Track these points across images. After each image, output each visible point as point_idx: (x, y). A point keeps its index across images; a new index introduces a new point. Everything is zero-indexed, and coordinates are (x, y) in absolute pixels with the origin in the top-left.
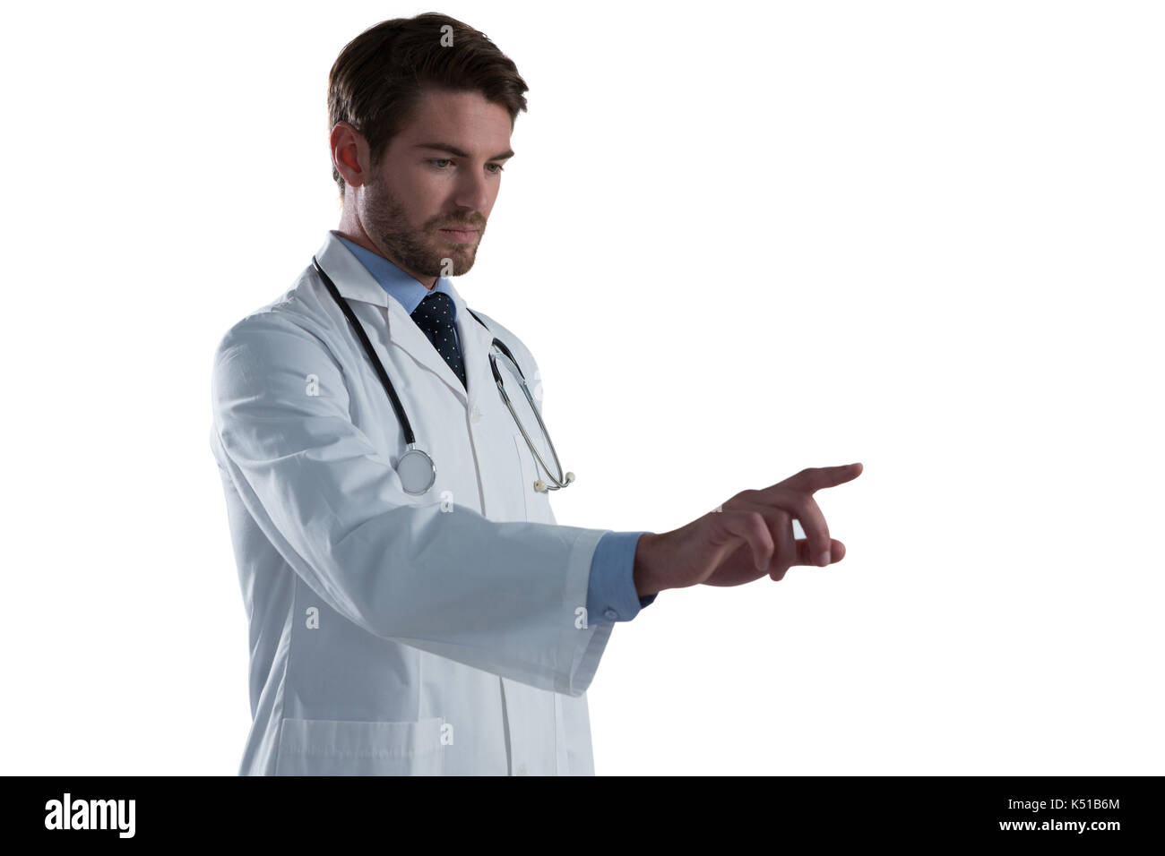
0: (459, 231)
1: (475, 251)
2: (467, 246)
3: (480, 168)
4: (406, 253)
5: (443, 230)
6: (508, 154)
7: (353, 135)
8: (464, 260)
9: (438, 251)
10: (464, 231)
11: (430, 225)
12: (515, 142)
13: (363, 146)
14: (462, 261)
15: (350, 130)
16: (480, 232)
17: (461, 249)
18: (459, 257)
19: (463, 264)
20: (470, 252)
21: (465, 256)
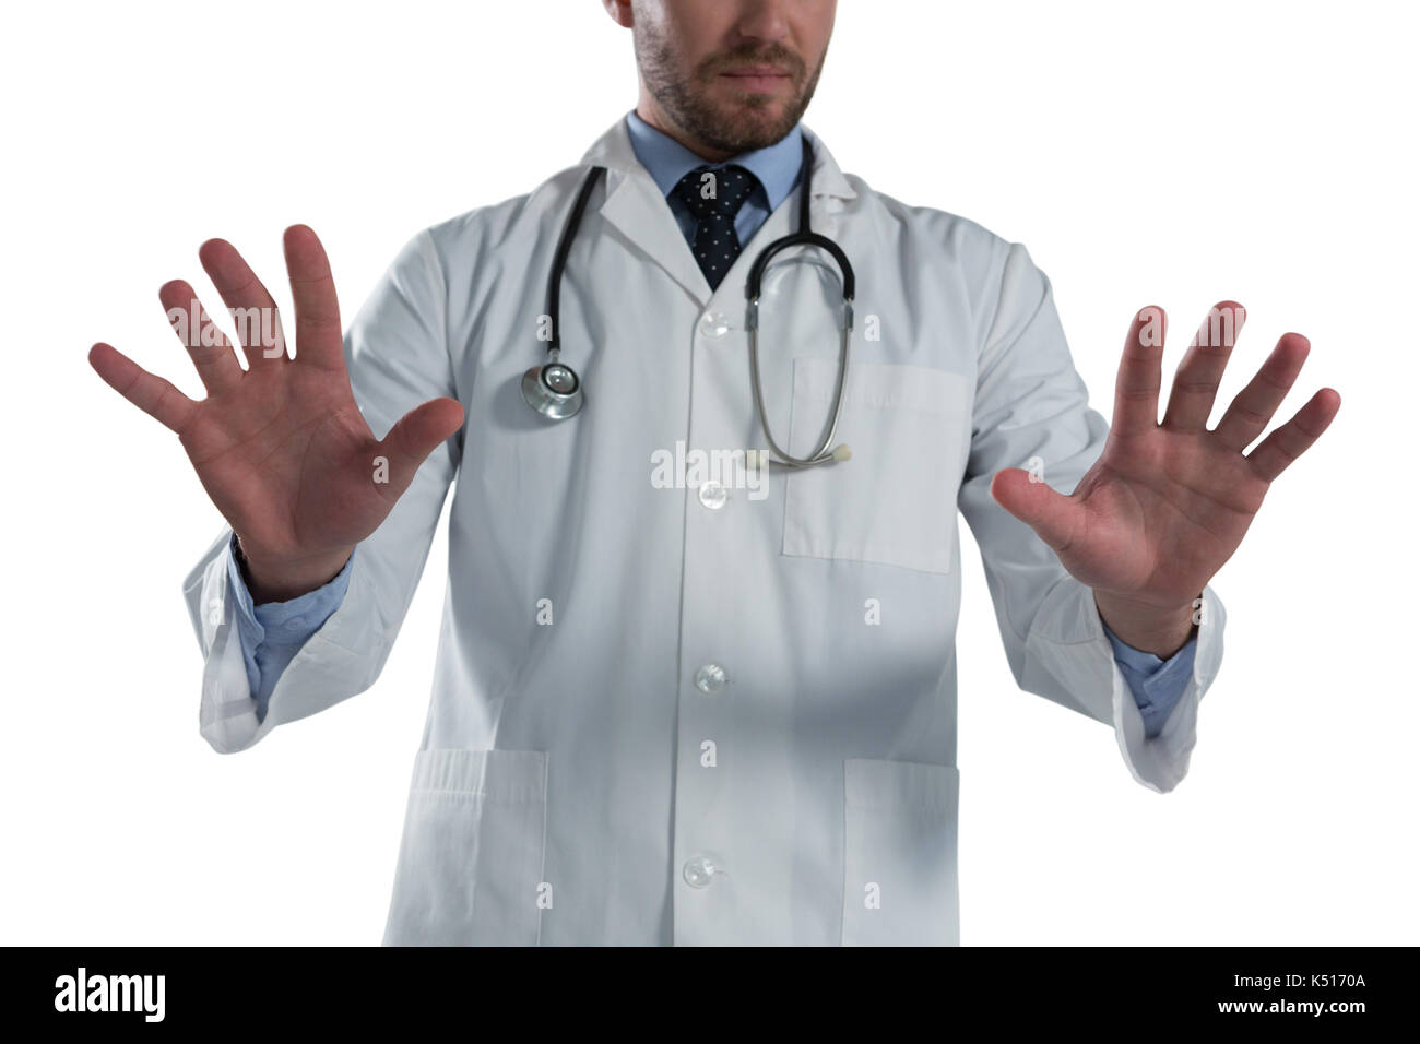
0: (749, 75)
5: (725, 75)
8: (764, 121)
9: (722, 107)
10: (757, 75)
14: (758, 122)
17: (756, 102)
18: (753, 114)
19: (762, 127)
20: (776, 109)
21: (764, 114)
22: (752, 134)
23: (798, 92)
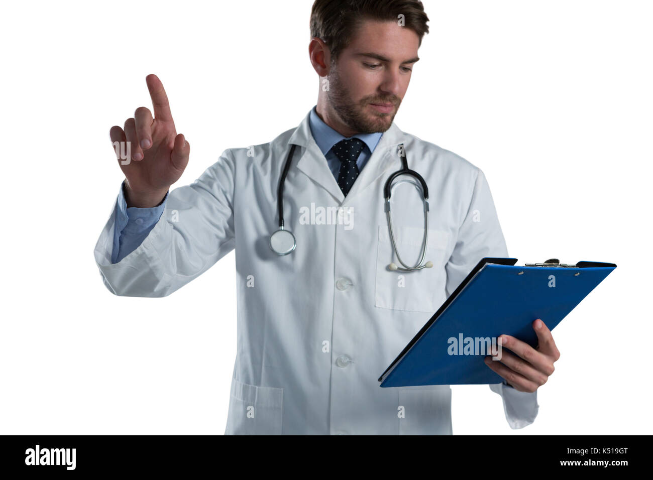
0: (382, 106)
1: (393, 118)
2: (387, 114)
3: (396, 69)
4: (349, 117)
5: (372, 104)
6: (416, 59)
7: (322, 46)
8: (385, 123)
9: (368, 117)
10: (385, 106)
11: (364, 101)
12: (421, 53)
13: (327, 52)
14: (383, 124)
15: (320, 42)
16: (397, 106)
17: (383, 116)
18: (381, 121)
19: (384, 126)
20: (389, 118)
21: (385, 121)
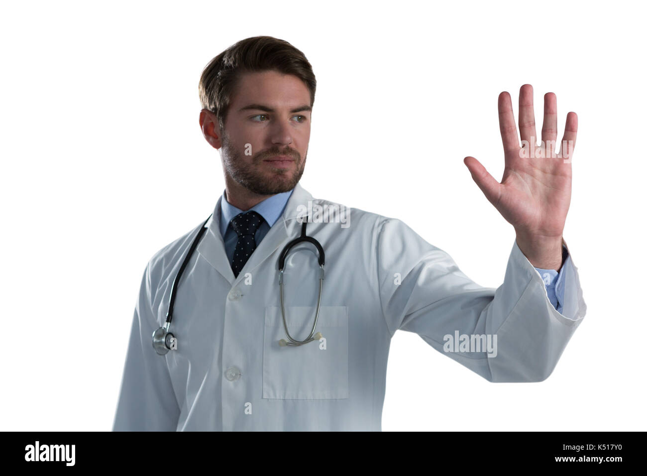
0: (277, 161)
2: (286, 171)
3: (284, 118)
5: (266, 161)
7: (211, 118)
9: (265, 175)
10: (280, 161)
11: (256, 159)
14: (283, 181)
15: (208, 113)
17: (281, 173)
18: (280, 178)
19: (284, 183)
20: (290, 175)
21: (285, 178)
22: (280, 187)
23: (298, 168)
